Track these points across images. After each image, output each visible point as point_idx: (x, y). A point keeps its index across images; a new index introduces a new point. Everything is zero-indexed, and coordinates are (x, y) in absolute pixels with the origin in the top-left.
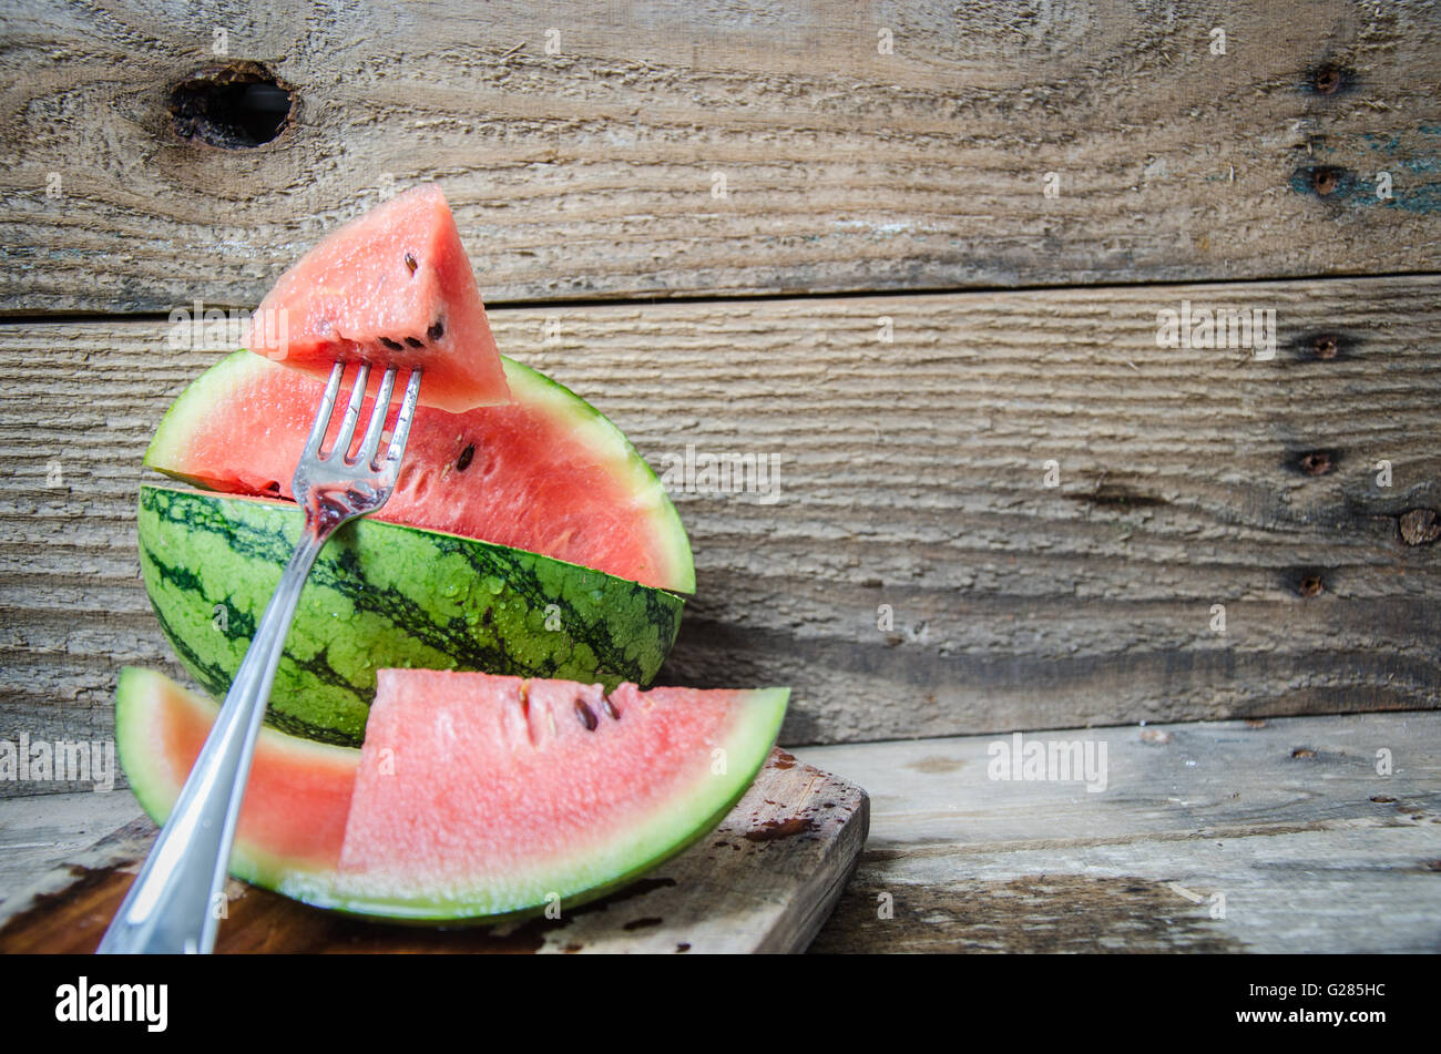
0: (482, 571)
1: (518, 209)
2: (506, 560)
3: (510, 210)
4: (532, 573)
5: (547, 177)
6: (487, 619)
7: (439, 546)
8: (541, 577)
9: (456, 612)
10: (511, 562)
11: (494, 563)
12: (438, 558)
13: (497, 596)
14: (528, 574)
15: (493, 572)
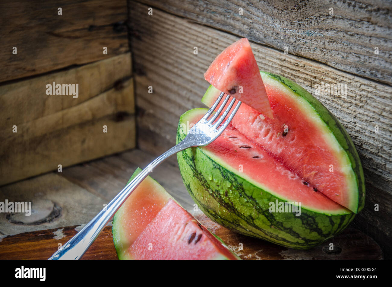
0: (225, 178)
1: (356, 38)
2: (233, 177)
3: (354, 37)
4: (241, 184)
5: (366, 28)
6: (226, 194)
7: (214, 165)
8: (244, 186)
9: (217, 188)
10: (235, 178)
11: (229, 177)
12: (213, 169)
13: (229, 188)
14: (240, 184)
15: (228, 179)
